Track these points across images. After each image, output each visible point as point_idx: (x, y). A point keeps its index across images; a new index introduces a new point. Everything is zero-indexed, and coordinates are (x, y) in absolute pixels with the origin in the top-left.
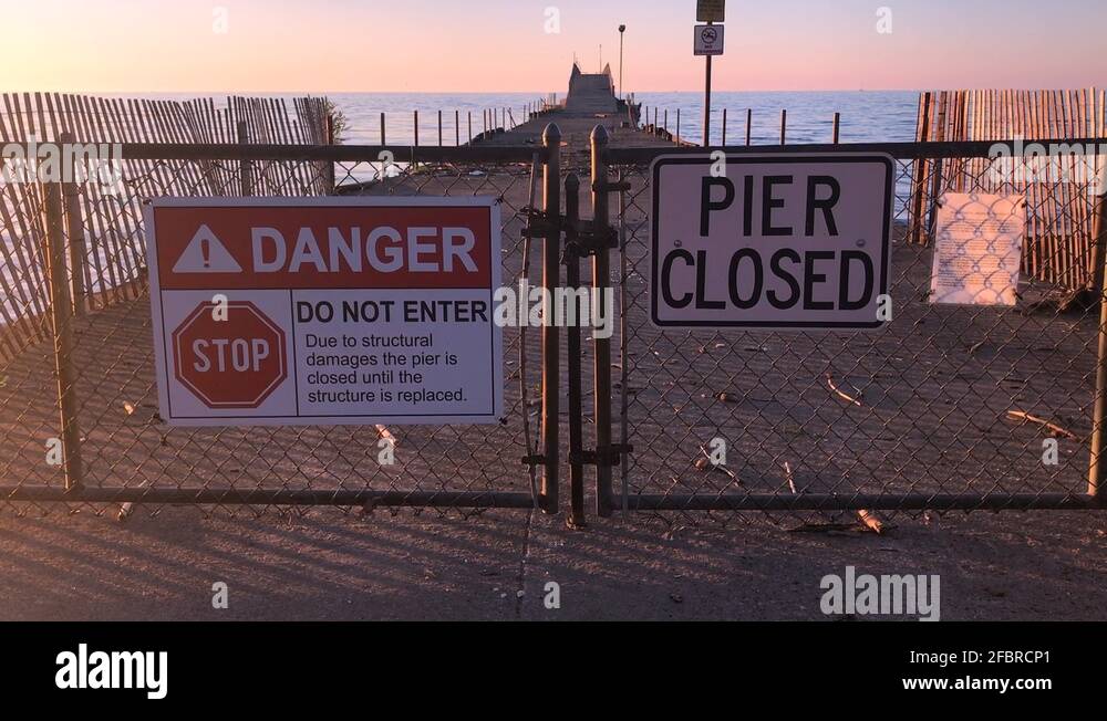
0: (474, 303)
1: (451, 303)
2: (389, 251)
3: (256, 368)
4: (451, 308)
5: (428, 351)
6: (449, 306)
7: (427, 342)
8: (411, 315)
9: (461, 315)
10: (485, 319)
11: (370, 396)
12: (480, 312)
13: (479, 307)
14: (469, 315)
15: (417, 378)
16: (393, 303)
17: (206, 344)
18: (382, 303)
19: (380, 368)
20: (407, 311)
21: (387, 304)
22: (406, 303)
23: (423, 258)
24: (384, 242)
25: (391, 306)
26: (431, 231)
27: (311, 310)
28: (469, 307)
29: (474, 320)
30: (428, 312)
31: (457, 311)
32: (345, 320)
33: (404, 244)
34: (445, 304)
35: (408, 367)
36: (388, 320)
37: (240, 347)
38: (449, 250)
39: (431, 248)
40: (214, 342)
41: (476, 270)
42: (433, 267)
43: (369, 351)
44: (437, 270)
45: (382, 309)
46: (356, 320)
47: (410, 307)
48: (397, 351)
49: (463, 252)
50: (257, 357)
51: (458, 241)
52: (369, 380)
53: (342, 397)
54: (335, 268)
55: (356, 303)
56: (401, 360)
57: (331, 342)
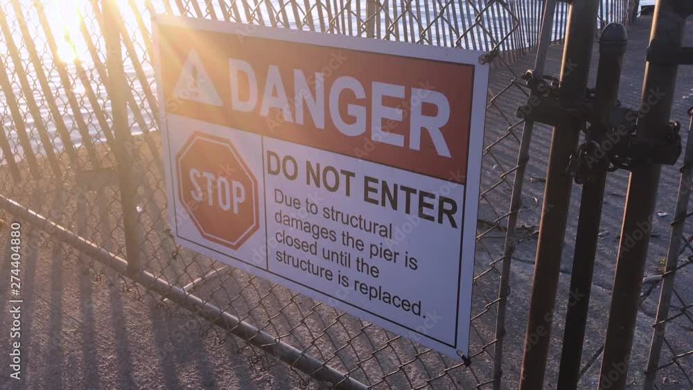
0: (443, 200)
1: (414, 191)
2: (353, 109)
3: (236, 211)
4: (415, 199)
5: (388, 243)
6: (412, 195)
7: (387, 232)
8: (371, 195)
9: (426, 211)
10: (454, 225)
11: (329, 275)
12: (450, 213)
13: (448, 206)
14: (434, 213)
15: (374, 271)
16: (353, 175)
17: (199, 176)
18: (343, 172)
19: (338, 247)
20: (367, 189)
21: (349, 175)
22: (367, 179)
23: (387, 125)
24: (347, 97)
25: (351, 177)
26: (398, 91)
27: (278, 162)
28: (435, 202)
29: (440, 221)
30: (389, 196)
31: (422, 204)
32: (308, 183)
33: (367, 103)
34: (409, 191)
35: (365, 255)
36: (348, 194)
37: (223, 185)
38: (418, 121)
39: (397, 114)
40: (205, 174)
41: (450, 156)
42: (397, 140)
43: (330, 225)
44: (401, 144)
45: (343, 178)
46: (318, 185)
47: (371, 184)
48: (356, 233)
49: (434, 126)
50: (236, 200)
51: (430, 110)
52: (329, 256)
53: (304, 266)
54: (300, 120)
55: (318, 166)
56: (359, 244)
57: (295, 203)
